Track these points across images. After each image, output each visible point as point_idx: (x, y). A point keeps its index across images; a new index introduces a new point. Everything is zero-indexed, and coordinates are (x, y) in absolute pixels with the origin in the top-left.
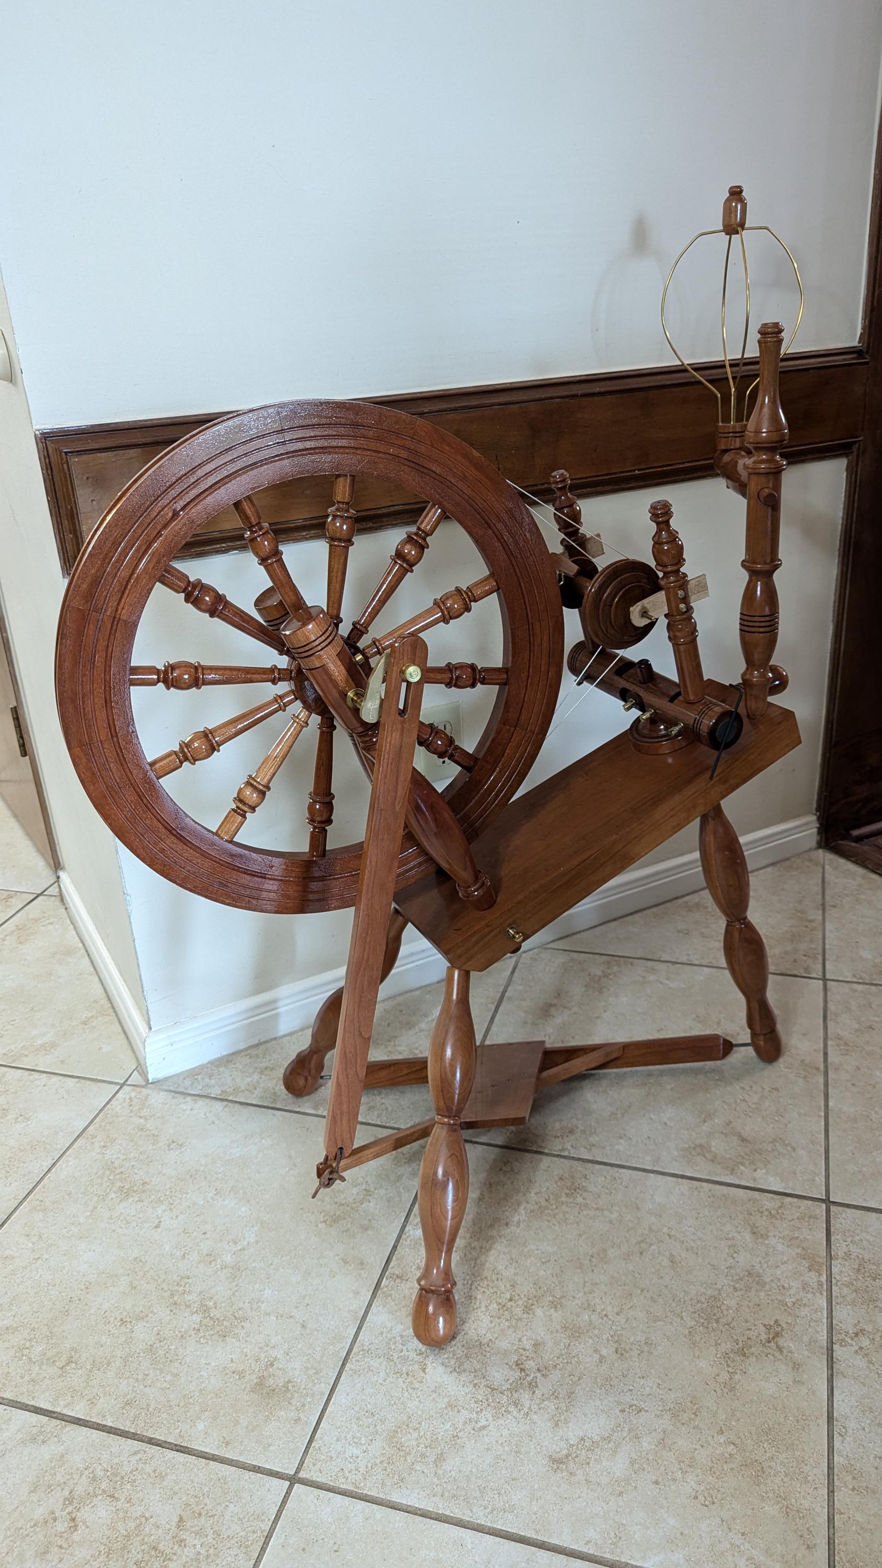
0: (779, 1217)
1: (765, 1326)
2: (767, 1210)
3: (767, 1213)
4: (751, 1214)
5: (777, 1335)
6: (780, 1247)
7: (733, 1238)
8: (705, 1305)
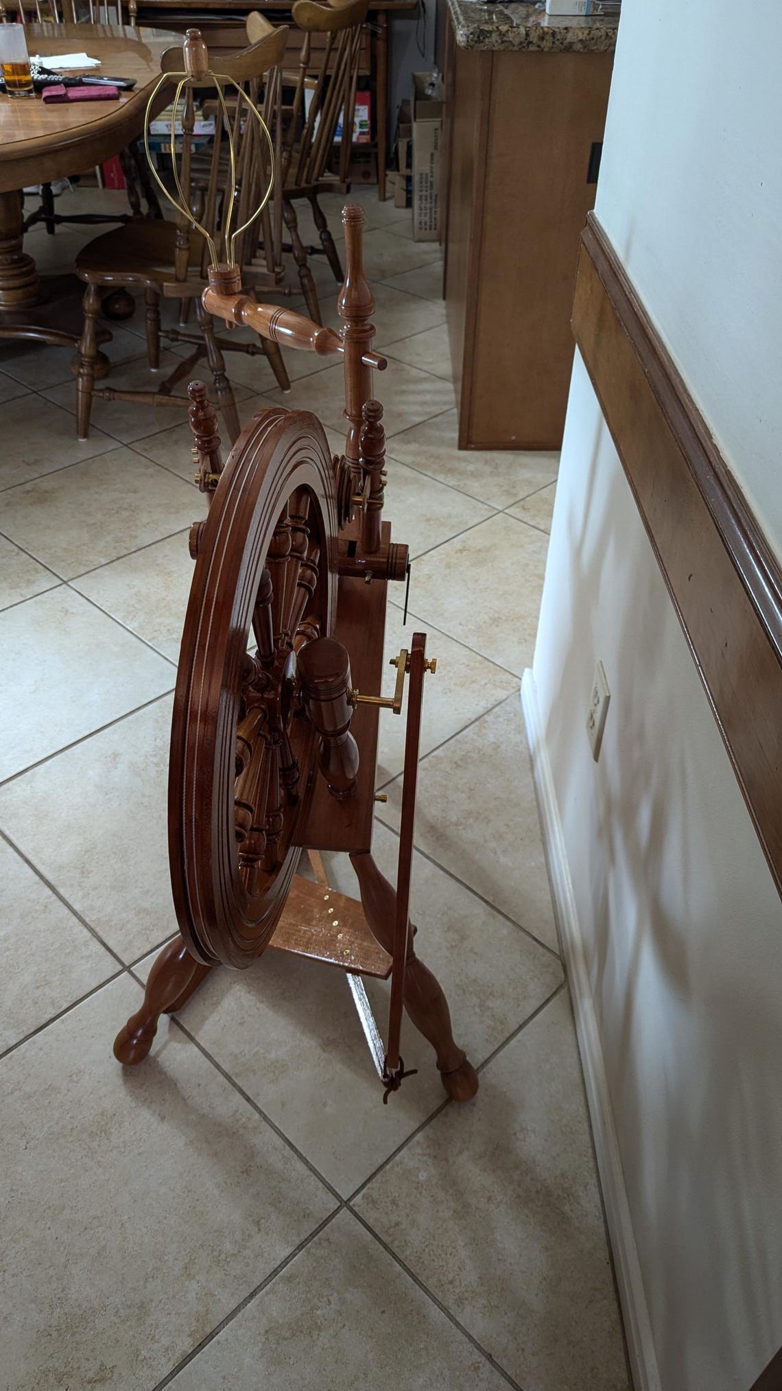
0: (143, 932)
1: (92, 871)
2: (153, 930)
3: (151, 928)
4: (158, 919)
5: (83, 872)
6: (124, 916)
7: (152, 897)
8: (128, 854)
